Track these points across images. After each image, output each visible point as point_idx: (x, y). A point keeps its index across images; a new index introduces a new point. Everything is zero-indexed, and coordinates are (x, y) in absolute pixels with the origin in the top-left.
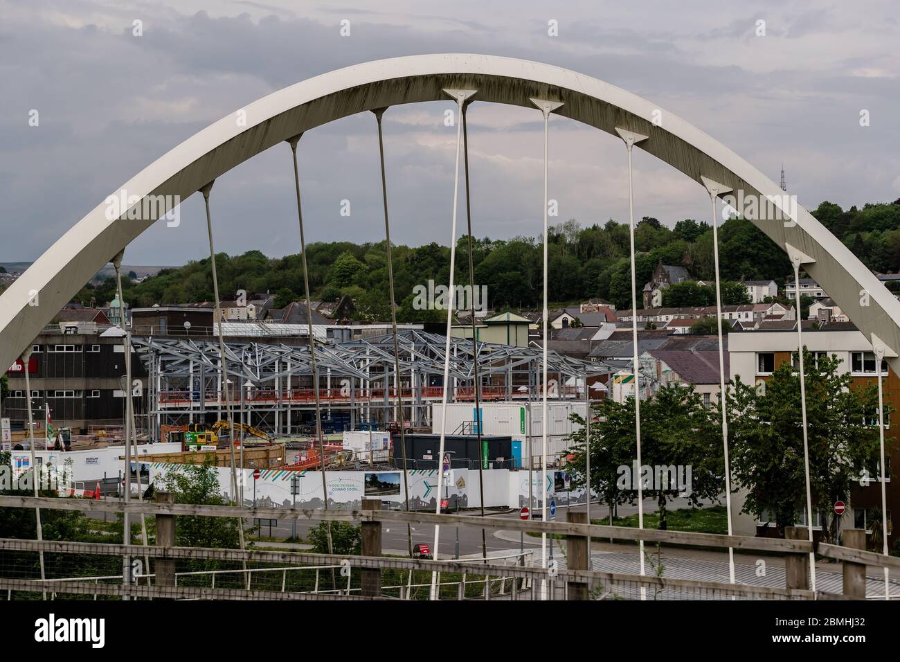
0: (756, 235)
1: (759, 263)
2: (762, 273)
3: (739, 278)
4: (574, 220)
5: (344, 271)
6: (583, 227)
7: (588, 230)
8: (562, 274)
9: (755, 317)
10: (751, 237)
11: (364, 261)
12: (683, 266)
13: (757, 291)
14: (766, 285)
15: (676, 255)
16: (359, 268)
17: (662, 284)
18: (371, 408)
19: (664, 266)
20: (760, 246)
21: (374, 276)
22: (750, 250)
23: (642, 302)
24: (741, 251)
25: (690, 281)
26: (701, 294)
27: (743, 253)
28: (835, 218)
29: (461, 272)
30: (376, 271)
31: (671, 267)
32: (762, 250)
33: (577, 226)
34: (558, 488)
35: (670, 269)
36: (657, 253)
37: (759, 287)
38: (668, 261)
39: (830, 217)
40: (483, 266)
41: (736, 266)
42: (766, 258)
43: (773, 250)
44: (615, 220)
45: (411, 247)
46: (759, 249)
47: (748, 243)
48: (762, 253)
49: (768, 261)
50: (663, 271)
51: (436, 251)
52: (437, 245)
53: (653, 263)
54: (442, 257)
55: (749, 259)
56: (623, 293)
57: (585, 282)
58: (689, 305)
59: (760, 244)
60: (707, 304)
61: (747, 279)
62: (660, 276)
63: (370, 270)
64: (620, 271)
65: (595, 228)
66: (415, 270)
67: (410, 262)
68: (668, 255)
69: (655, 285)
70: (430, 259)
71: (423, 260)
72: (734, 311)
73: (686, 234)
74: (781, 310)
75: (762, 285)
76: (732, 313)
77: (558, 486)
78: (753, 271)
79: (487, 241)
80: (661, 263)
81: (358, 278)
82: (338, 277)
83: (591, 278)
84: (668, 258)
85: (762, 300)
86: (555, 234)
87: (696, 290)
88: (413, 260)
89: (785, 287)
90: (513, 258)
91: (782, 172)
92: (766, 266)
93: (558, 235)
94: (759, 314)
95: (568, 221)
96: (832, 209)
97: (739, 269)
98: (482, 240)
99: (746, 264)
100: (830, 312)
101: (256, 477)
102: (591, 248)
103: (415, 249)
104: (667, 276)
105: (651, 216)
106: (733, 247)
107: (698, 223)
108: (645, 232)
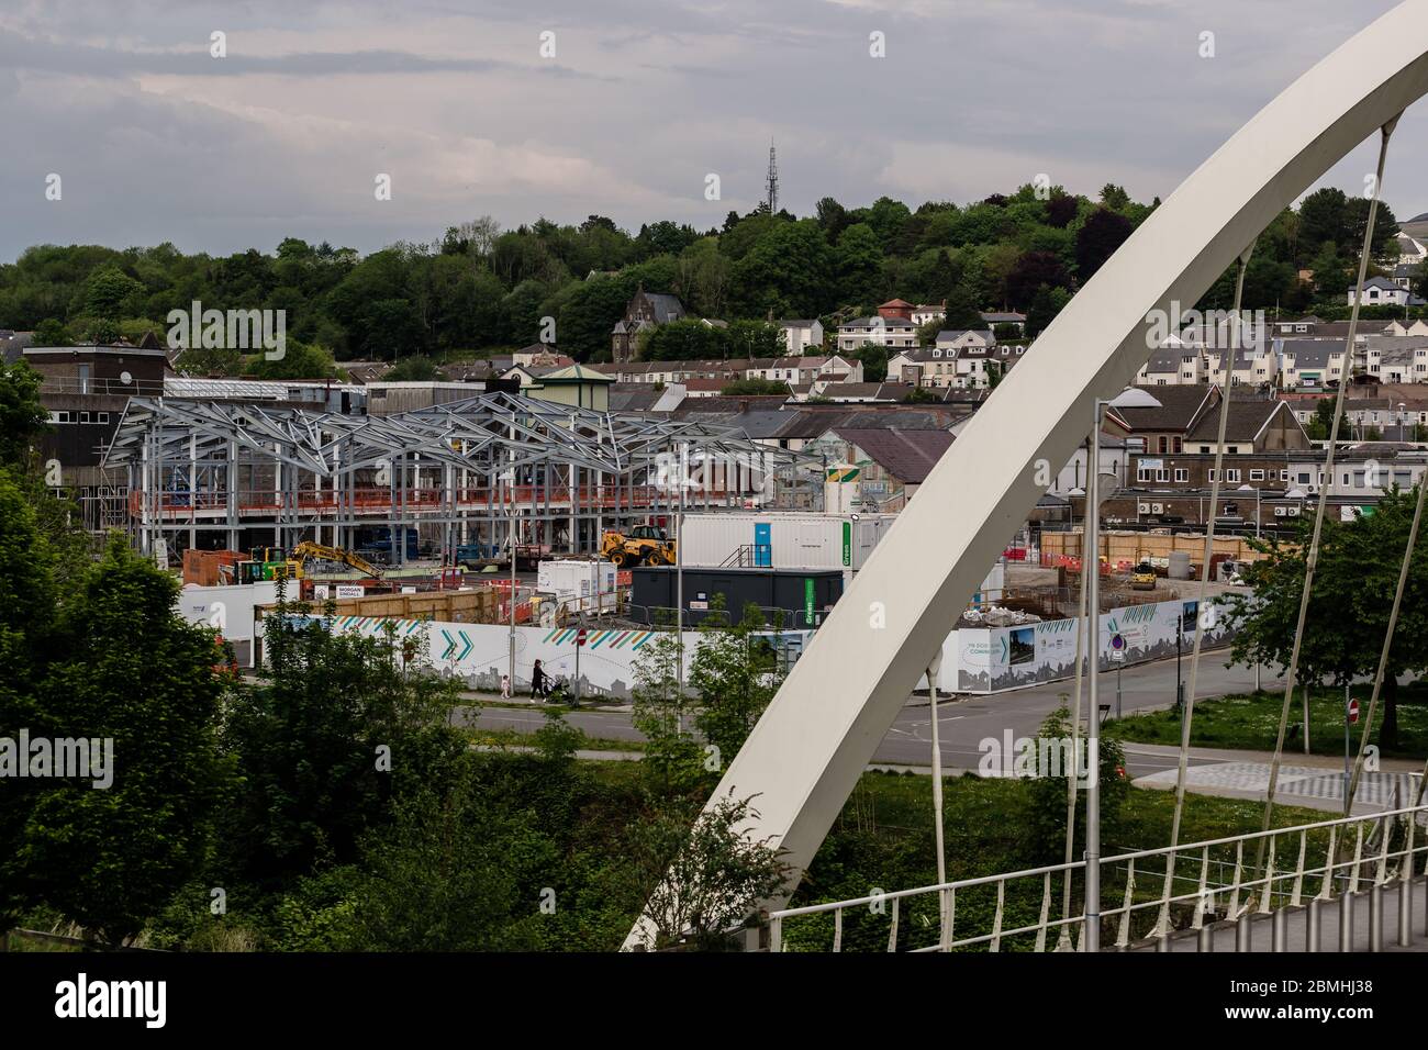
0: (787, 248)
1: (791, 292)
2: (796, 309)
3: (763, 315)
4: (489, 218)
5: (106, 294)
6: (502, 231)
7: (510, 235)
8: (475, 303)
9: (803, 377)
10: (779, 250)
11: (138, 278)
12: (674, 295)
13: (793, 336)
14: (806, 327)
15: (664, 277)
16: (131, 288)
17: (643, 322)
18: (468, 523)
19: (646, 295)
20: (793, 265)
21: (156, 302)
22: (778, 270)
23: (611, 351)
24: (766, 272)
25: (686, 319)
26: (712, 339)
27: (767, 277)
28: (899, 224)
29: (305, 299)
30: (160, 294)
31: (656, 296)
32: (796, 273)
33: (494, 228)
34: (1016, 657)
35: (654, 299)
36: (632, 274)
37: (797, 330)
38: (652, 286)
39: (891, 223)
40: (345, 289)
41: (757, 296)
42: (801, 284)
43: (812, 272)
44: (551, 219)
45: (214, 255)
46: (791, 270)
47: (774, 260)
48: (796, 276)
49: (804, 290)
50: (645, 302)
51: (256, 264)
52: (258, 255)
53: (626, 289)
54: (270, 272)
55: (777, 284)
56: (578, 337)
57: (514, 318)
58: (694, 357)
59: (793, 262)
60: (726, 356)
61: (777, 317)
62: (640, 310)
63: (150, 293)
64: (574, 301)
65: (522, 231)
66: (225, 293)
67: (214, 282)
68: (651, 276)
69: (631, 325)
70: (247, 276)
71: (237, 277)
72: (770, 367)
73: (661, 243)
74: (843, 366)
75: (800, 327)
76: (767, 371)
77: (1014, 655)
78: (783, 305)
79: (326, 250)
80: (640, 288)
81: (130, 304)
82: (96, 302)
83: (525, 311)
84: (651, 281)
85: (802, 351)
86: (459, 240)
87: (702, 334)
88: (219, 277)
89: (836, 331)
90: (392, 277)
91: (772, 150)
92: (801, 297)
93: (465, 242)
94: (809, 373)
95: (479, 218)
96: (894, 208)
97: (762, 300)
98: (317, 248)
99: (773, 293)
100: (921, 371)
101: (582, 642)
102: (518, 263)
103: (221, 259)
104: (651, 310)
105: (601, 215)
106: (752, 266)
107: (679, 226)
108: (602, 239)
